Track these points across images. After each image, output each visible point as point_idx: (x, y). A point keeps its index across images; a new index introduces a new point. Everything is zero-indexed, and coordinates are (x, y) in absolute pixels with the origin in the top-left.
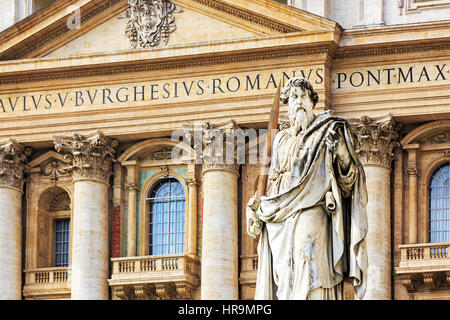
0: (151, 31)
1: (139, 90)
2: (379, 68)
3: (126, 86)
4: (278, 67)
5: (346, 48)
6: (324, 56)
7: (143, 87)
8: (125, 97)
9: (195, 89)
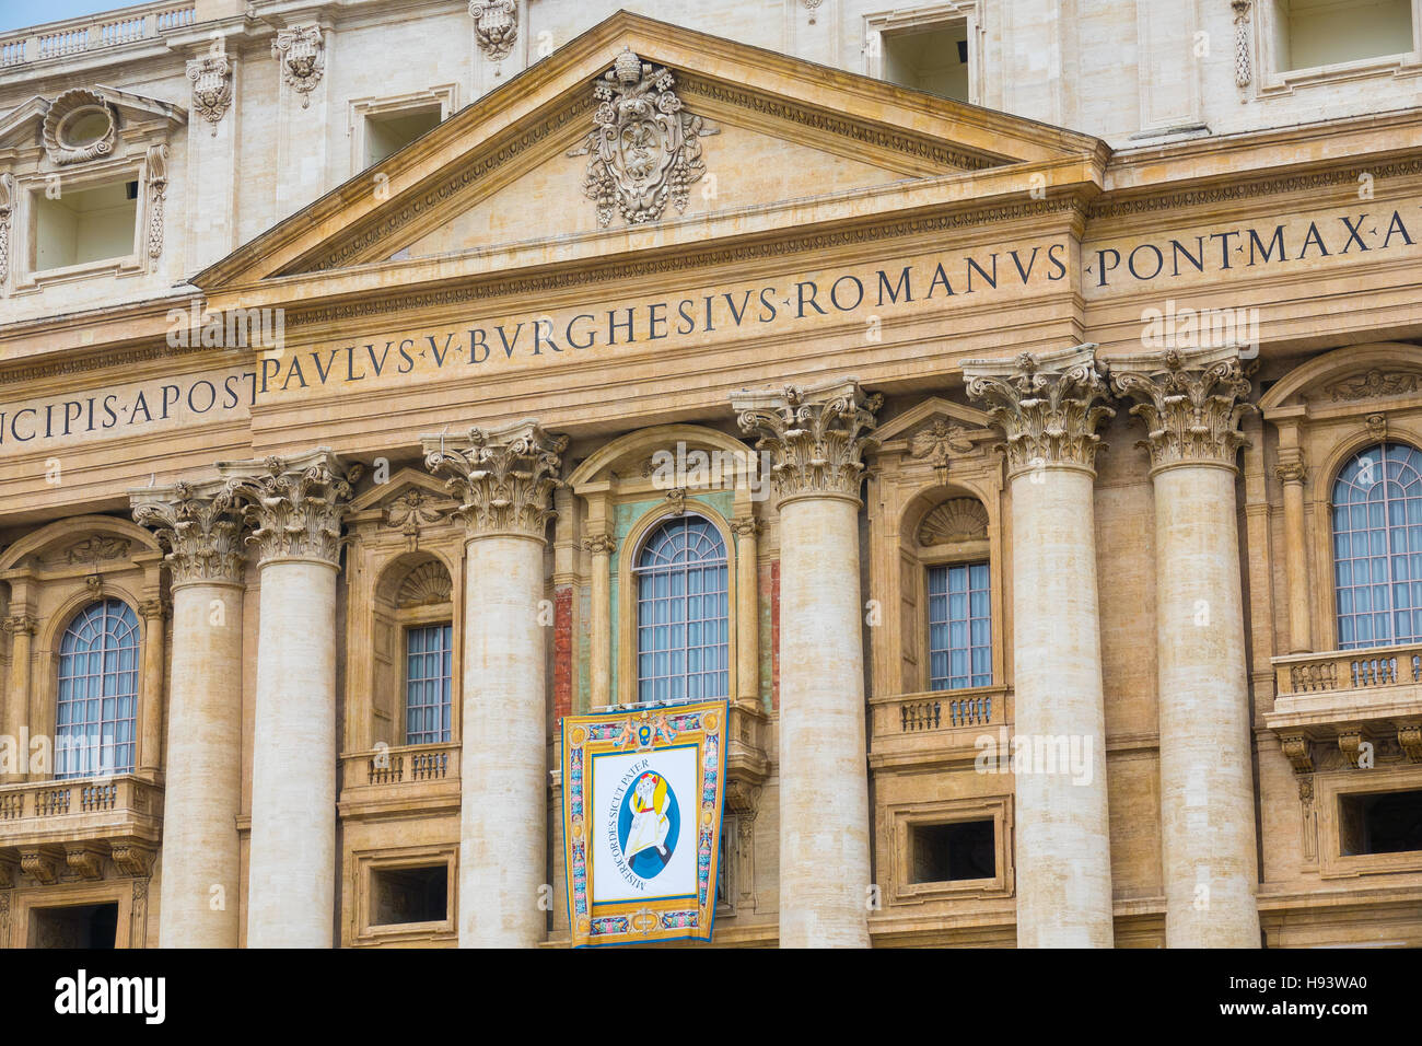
0: (648, 182)
1: (621, 317)
2: (1200, 232)
3: (589, 310)
4: (953, 246)
5: (1119, 194)
6: (1068, 215)
7: (631, 311)
8: (588, 337)
9: (755, 309)
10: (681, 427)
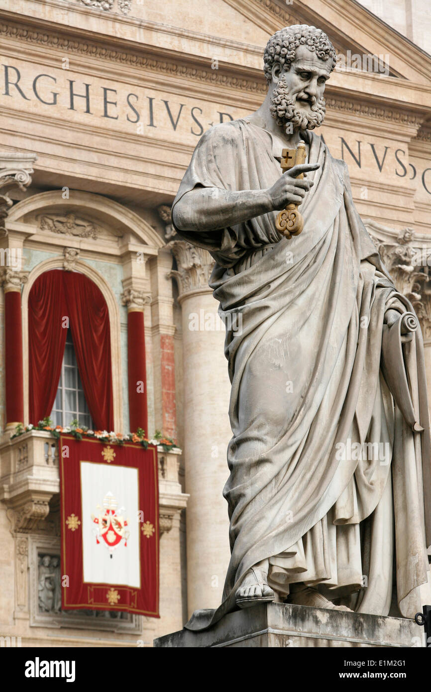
3: (53, 73)
4: (334, 124)
6: (414, 130)
7: (87, 86)
8: (52, 96)
9: (186, 122)
10: (100, 198)
